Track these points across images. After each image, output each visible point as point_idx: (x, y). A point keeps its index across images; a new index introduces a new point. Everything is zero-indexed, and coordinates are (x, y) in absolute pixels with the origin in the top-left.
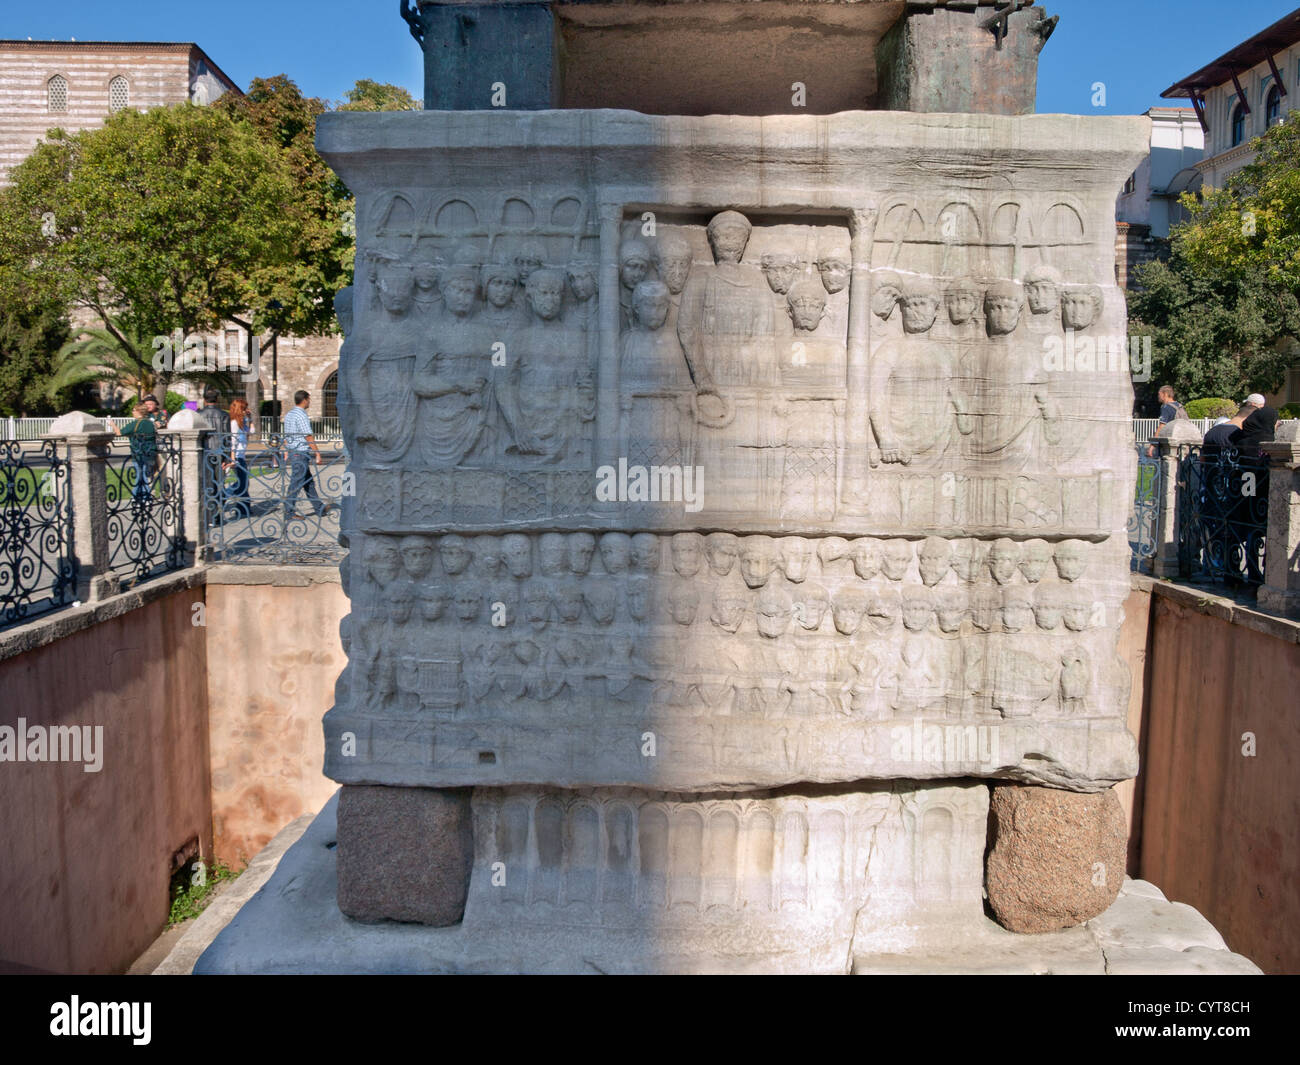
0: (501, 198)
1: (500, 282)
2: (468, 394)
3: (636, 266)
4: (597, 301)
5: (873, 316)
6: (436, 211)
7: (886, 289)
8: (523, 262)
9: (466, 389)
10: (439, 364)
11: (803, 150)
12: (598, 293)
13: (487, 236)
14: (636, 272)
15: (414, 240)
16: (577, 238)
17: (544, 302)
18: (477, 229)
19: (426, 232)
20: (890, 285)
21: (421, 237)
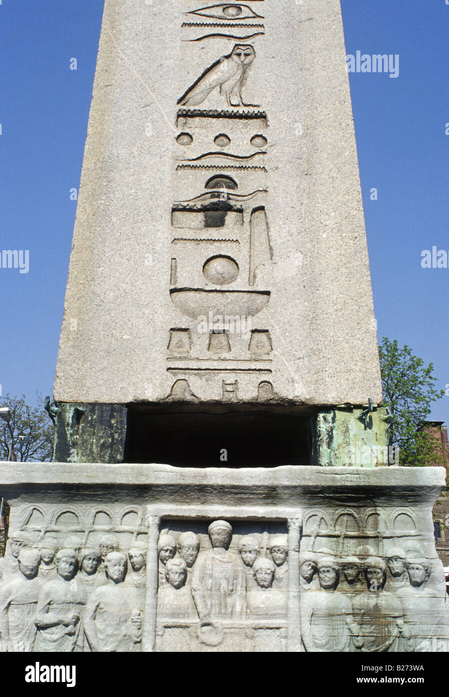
0: (94, 511)
1: (90, 559)
2: (67, 625)
3: (167, 551)
4: (145, 569)
5: (301, 578)
6: (56, 517)
7: (308, 563)
8: (104, 547)
9: (66, 622)
10: (51, 607)
11: (260, 487)
12: (146, 566)
13: (84, 532)
14: (167, 554)
15: (42, 534)
16: (135, 534)
17: (115, 572)
18: (78, 528)
19: (49, 529)
20: (309, 561)
21: (46, 532)
